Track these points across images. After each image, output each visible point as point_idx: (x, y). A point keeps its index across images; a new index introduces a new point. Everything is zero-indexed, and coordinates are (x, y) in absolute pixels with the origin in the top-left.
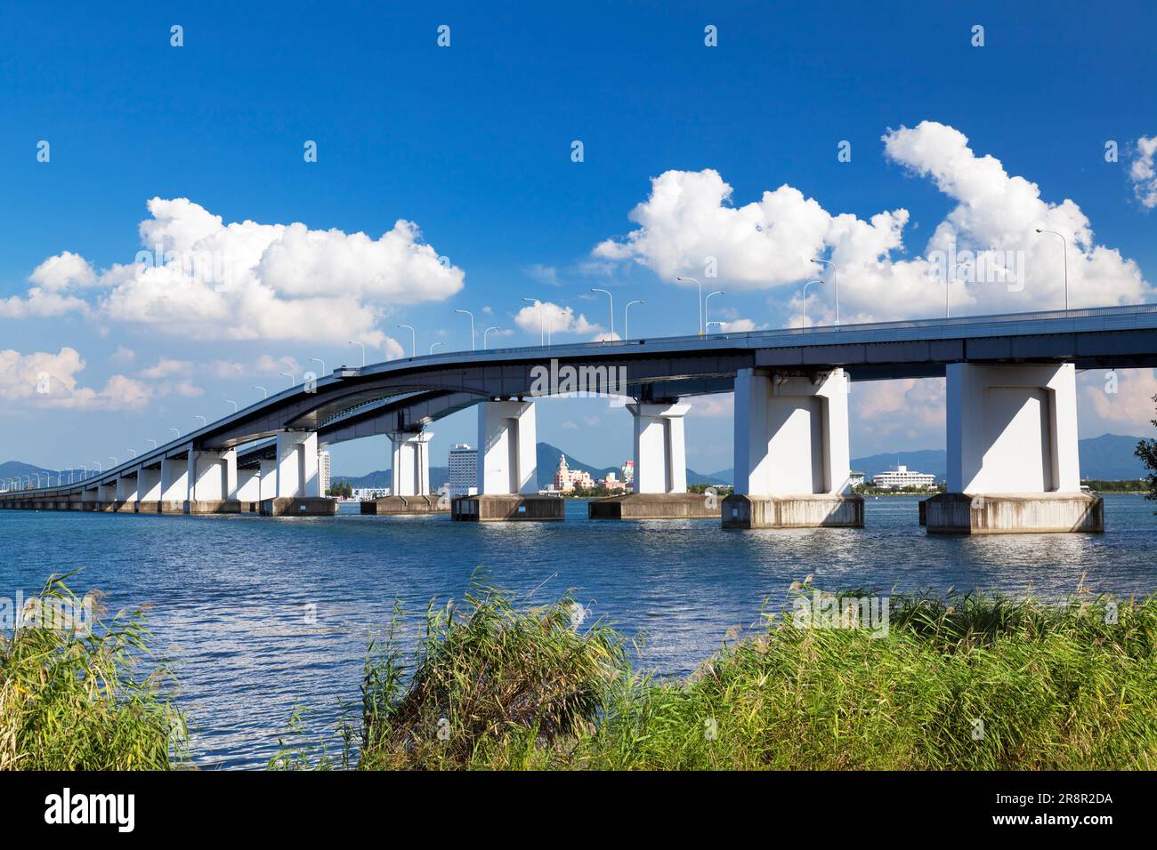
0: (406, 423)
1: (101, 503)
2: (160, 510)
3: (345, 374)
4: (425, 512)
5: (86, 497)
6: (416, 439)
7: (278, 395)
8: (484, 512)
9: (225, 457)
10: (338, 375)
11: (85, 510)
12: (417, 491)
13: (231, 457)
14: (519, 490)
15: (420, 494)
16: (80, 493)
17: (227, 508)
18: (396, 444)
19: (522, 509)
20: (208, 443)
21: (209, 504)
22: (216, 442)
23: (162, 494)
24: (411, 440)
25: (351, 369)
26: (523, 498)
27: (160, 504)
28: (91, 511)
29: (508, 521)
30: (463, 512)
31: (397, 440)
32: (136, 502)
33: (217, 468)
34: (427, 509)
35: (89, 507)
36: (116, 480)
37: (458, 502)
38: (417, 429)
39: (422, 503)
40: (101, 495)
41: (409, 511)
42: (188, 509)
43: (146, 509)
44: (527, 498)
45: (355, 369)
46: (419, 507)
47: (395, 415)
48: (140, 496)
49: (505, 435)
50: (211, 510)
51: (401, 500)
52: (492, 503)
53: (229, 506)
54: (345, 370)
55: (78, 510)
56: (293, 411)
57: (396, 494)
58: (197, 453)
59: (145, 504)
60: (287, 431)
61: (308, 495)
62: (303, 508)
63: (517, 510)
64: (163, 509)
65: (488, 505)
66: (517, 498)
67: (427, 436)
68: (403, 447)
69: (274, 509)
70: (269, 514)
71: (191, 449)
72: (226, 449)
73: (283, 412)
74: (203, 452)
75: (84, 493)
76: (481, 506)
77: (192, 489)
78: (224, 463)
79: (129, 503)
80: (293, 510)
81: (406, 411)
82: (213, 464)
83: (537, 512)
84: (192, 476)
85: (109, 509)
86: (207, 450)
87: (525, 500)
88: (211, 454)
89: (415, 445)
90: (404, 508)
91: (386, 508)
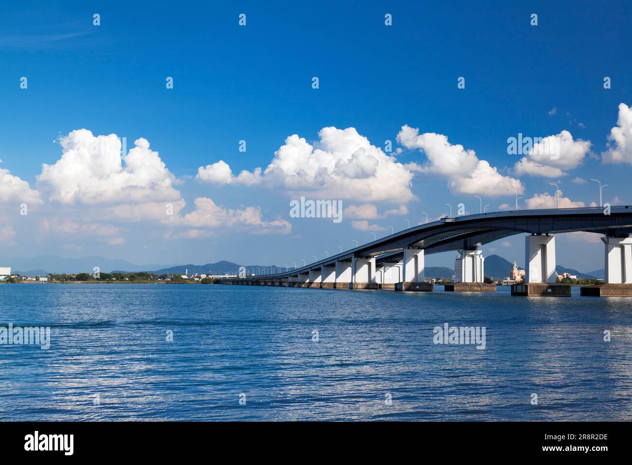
0: (468, 245)
1: (299, 283)
2: (335, 287)
3: (447, 221)
4: (478, 291)
5: (290, 279)
6: (473, 253)
7: (406, 230)
8: (530, 292)
9: (370, 261)
10: (443, 221)
11: (290, 286)
12: (473, 280)
13: (373, 261)
14: (547, 280)
15: (475, 282)
16: (287, 278)
17: (371, 287)
18: (463, 256)
19: (550, 290)
20: (361, 254)
21: (362, 284)
22: (365, 254)
23: (336, 279)
24: (471, 254)
25: (450, 219)
26: (549, 285)
27: (335, 284)
28: (292, 287)
29: (542, 296)
30: (518, 291)
31: (464, 254)
32: (320, 283)
33: (366, 267)
34: (479, 289)
35: (291, 284)
36: (308, 272)
37: (515, 286)
38: (474, 248)
39: (477, 286)
40: (299, 279)
41: (470, 290)
42: (351, 286)
43: (326, 286)
44: (552, 285)
45: (452, 218)
46: (475, 288)
47: (462, 241)
48: (322, 279)
49: (539, 252)
50: (363, 287)
51: (466, 284)
52: (534, 287)
53: (372, 286)
54: (447, 219)
55: (285, 286)
56: (413, 239)
57: (463, 281)
58: (356, 259)
59: (325, 284)
60: (409, 248)
61: (419, 281)
62: (418, 287)
63: (547, 290)
64: (337, 287)
65: (532, 288)
66: (546, 285)
67: (479, 252)
68: (466, 257)
69: (404, 288)
70: (401, 290)
71: (353, 257)
72: (370, 257)
73: (407, 239)
74: (359, 259)
75: (289, 278)
76: (529, 288)
77: (354, 277)
78: (370, 264)
79: (315, 283)
80: (412, 288)
81: (468, 239)
82: (364, 264)
83: (557, 293)
84: (354, 270)
85: (303, 286)
86: (361, 257)
87: (550, 286)
88: (364, 260)
89: (473, 257)
90: (468, 289)
91: (459, 288)
